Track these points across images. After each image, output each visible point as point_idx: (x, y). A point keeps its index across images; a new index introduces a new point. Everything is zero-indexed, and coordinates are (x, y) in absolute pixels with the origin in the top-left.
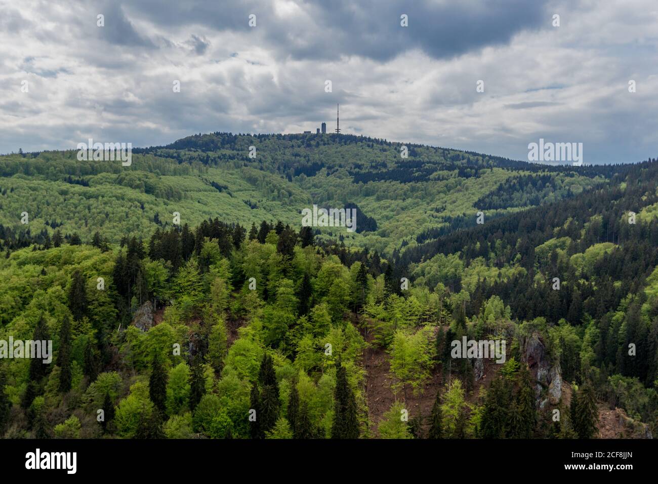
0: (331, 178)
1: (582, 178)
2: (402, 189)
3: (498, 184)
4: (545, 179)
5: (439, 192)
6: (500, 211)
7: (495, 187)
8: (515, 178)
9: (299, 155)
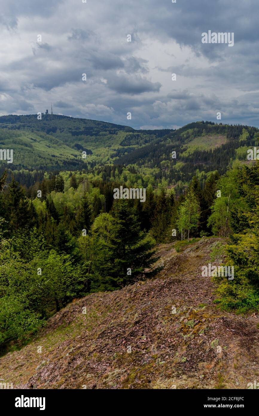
0: (63, 133)
1: (148, 135)
2: (93, 139)
3: (124, 137)
4: (138, 135)
5: (106, 140)
6: (128, 146)
7: (124, 138)
8: (129, 135)
9: (46, 124)
